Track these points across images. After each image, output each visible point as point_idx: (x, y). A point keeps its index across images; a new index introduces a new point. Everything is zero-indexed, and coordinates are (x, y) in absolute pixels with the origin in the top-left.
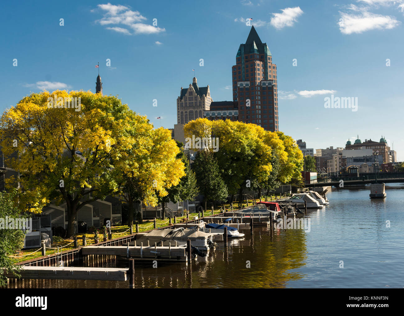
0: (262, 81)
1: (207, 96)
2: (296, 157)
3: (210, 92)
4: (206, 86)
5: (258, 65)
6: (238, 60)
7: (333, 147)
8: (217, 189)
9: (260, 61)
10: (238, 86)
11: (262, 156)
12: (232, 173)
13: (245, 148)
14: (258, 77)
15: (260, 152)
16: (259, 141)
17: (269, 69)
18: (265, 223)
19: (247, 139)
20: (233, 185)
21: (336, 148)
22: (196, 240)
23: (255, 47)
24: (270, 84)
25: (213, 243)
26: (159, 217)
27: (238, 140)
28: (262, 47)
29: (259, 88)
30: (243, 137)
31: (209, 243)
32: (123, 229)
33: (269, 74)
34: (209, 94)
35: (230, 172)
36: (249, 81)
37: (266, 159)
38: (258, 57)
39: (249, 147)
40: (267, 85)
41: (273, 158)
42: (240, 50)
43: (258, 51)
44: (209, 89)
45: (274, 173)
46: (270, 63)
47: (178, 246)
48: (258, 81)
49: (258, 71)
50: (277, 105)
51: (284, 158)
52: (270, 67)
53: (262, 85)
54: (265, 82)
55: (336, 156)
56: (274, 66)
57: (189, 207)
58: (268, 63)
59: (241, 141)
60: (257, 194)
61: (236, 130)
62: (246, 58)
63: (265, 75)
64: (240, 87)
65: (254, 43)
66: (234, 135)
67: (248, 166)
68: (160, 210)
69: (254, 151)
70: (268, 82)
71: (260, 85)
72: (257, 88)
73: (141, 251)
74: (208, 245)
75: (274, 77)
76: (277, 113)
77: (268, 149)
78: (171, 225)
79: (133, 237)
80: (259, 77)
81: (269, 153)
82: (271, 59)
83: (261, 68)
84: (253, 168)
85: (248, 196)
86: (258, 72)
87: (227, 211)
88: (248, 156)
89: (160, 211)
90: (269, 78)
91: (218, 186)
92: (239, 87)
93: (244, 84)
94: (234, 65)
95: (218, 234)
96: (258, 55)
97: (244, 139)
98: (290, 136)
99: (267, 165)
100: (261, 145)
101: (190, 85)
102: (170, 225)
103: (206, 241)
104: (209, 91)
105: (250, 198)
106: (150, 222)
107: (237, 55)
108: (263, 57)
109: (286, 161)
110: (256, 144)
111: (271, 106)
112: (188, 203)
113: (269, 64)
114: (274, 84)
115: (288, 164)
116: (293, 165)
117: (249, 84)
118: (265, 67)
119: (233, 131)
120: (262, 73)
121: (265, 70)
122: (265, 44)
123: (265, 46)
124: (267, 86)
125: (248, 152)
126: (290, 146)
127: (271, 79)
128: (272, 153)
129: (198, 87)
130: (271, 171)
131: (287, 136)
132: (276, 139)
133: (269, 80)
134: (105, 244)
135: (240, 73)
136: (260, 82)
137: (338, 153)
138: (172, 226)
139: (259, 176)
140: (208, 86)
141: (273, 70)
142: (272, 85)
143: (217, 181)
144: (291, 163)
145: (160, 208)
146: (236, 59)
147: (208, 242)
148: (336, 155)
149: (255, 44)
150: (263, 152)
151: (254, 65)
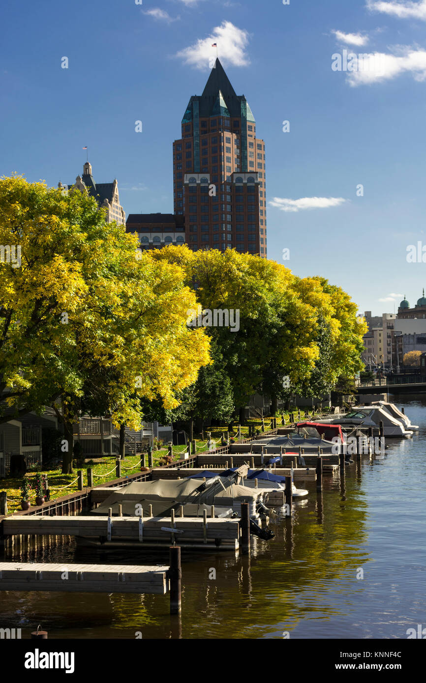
0: (234, 173)
1: (114, 202)
2: (354, 331)
3: (119, 193)
4: (111, 182)
5: (228, 140)
6: (187, 128)
7: (370, 312)
8: (219, 395)
9: (232, 131)
10: (186, 182)
11: (298, 326)
12: (239, 361)
13: (266, 310)
14: (226, 164)
15: (295, 318)
16: (292, 295)
17: (249, 150)
18: (328, 467)
19: (271, 290)
20: (239, 386)
21: (381, 316)
22: (234, 504)
23: (222, 103)
24: (251, 180)
25: (267, 511)
26: (107, 454)
27: (253, 292)
28: (236, 103)
29: (228, 187)
30: (263, 286)
31: (260, 510)
32: (55, 478)
33: (249, 159)
34: (116, 198)
35: (235, 358)
36: (207, 173)
37: (308, 335)
38: (227, 123)
39: (273, 309)
40: (246, 181)
41: (320, 331)
42: (190, 108)
43: (229, 110)
44: (116, 187)
45: (323, 363)
46: (251, 136)
47: (216, 517)
48: (227, 174)
49: (227, 152)
50: (264, 223)
51: (334, 334)
52: (251, 144)
53: (234, 182)
54: (242, 175)
55: (381, 332)
56: (259, 143)
57: (159, 432)
58: (248, 137)
59: (260, 294)
60: (268, 406)
61: (248, 272)
62: (203, 124)
63: (241, 161)
64: (190, 185)
65: (220, 94)
66: (245, 282)
67: (271, 348)
68: (109, 438)
69: (282, 316)
70: (248, 176)
71: (230, 182)
72: (225, 188)
73: (141, 527)
74: (258, 515)
75: (260, 165)
76: (265, 241)
77: (312, 312)
78: (147, 470)
79: (85, 495)
80: (229, 165)
81: (314, 320)
82: (253, 130)
83: (233, 146)
84: (280, 352)
85: (251, 411)
86: (226, 155)
87: (232, 441)
88: (272, 328)
89: (109, 440)
90: (249, 169)
91: (222, 388)
92: (187, 185)
93: (197, 179)
94: (176, 139)
95: (274, 491)
96: (227, 119)
97: (265, 291)
98: (338, 286)
99: (308, 345)
100: (295, 304)
101: (78, 179)
102: (143, 470)
103: (255, 504)
104: (116, 193)
105: (255, 414)
106: (97, 464)
107: (184, 118)
108: (239, 125)
109: (336, 339)
110: (287, 302)
111: (254, 226)
112: (158, 426)
113: (249, 140)
114: (259, 180)
115: (338, 345)
116: (350, 348)
117: (209, 179)
118: (242, 145)
119: (241, 274)
120: (235, 156)
121: (241, 152)
122: (242, 99)
123: (242, 102)
124: (245, 184)
125: (273, 318)
126: (342, 307)
127: (253, 169)
128: (319, 321)
129: (94, 183)
130: (318, 358)
131: (332, 287)
132: (317, 292)
133: (248, 171)
134: (40, 510)
135: (189, 155)
136: (232, 176)
137: (385, 325)
138: (147, 472)
139: (292, 370)
140: (115, 181)
141: (258, 151)
142: (256, 181)
143: (217, 378)
144: (345, 344)
145: (110, 435)
146: (182, 127)
147: (257, 508)
148: (382, 329)
149: (221, 98)
150: (301, 318)
151: (219, 140)
